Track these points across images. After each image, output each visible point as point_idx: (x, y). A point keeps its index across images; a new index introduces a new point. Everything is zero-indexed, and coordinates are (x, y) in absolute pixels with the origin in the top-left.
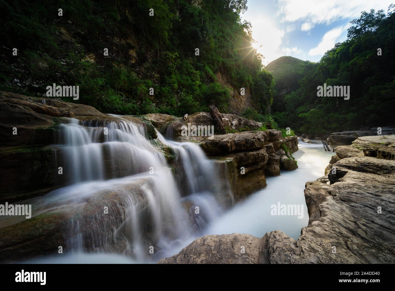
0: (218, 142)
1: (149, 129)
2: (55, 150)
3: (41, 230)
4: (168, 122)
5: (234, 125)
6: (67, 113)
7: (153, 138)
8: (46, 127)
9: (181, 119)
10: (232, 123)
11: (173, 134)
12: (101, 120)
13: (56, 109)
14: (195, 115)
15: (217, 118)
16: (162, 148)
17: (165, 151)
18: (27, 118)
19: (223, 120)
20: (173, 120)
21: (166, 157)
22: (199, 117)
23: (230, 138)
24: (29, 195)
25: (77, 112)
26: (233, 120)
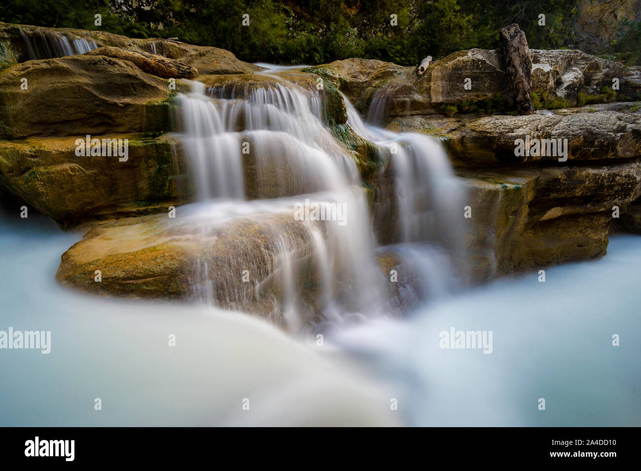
0: (495, 137)
1: (332, 101)
2: (173, 143)
3: (162, 267)
4: (377, 82)
5: (566, 85)
6: (188, 71)
7: (337, 123)
8: (158, 101)
9: (411, 73)
10: (560, 79)
11: (385, 111)
12: (240, 84)
13: (170, 63)
14: (450, 60)
15: (514, 66)
16: (353, 146)
17: (359, 151)
18: (132, 84)
19: (532, 71)
20: (391, 74)
21: (360, 166)
22: (460, 66)
23: (537, 127)
24: (151, 209)
25: (203, 64)
26: (568, 67)
